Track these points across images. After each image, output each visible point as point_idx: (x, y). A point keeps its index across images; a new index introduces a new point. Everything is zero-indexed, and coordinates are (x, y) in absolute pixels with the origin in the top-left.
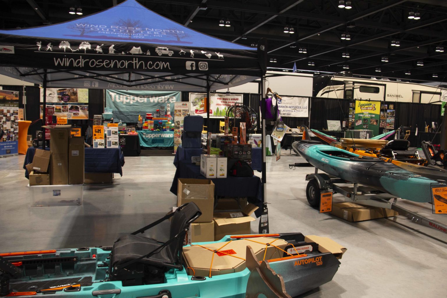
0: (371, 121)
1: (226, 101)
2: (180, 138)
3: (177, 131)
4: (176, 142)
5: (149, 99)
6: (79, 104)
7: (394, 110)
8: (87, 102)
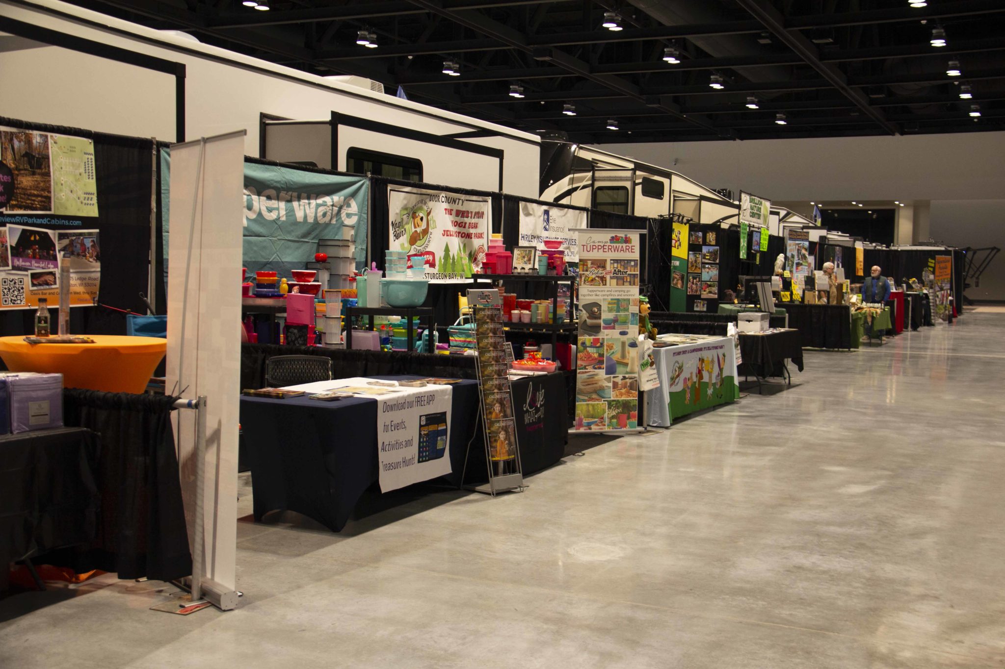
1: (466, 220)
2: (600, 368)
3: (588, 344)
4: (582, 387)
5: (289, 204)
6: (53, 222)
7: (718, 247)
8: (93, 211)
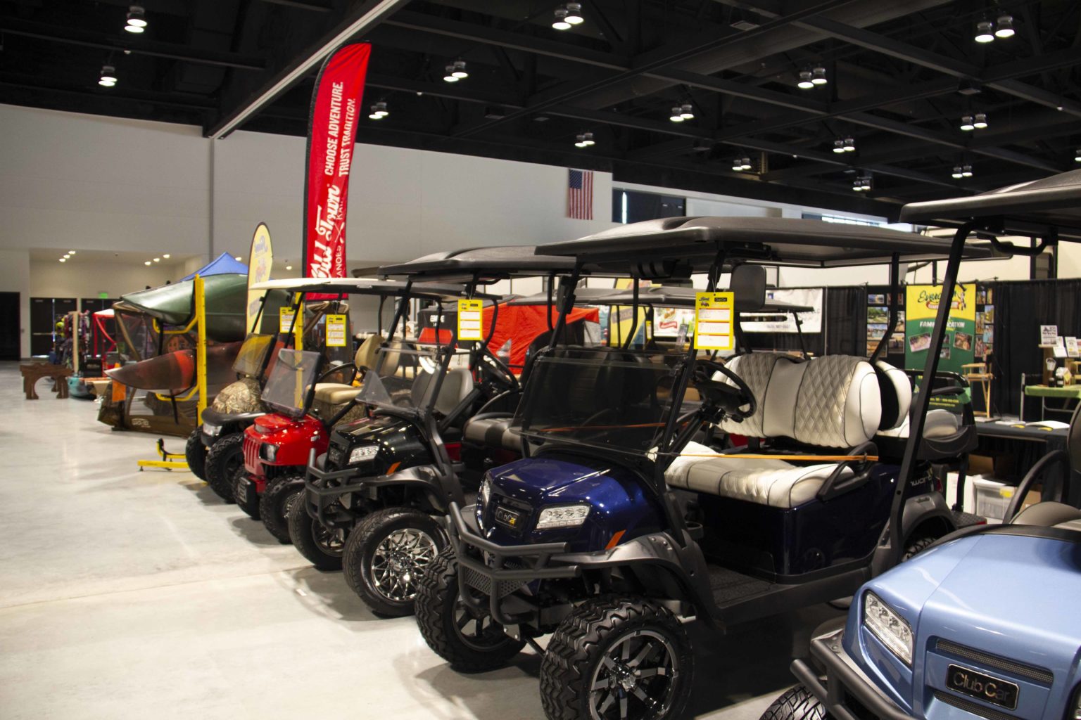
0: (956, 341)
7: (993, 306)
